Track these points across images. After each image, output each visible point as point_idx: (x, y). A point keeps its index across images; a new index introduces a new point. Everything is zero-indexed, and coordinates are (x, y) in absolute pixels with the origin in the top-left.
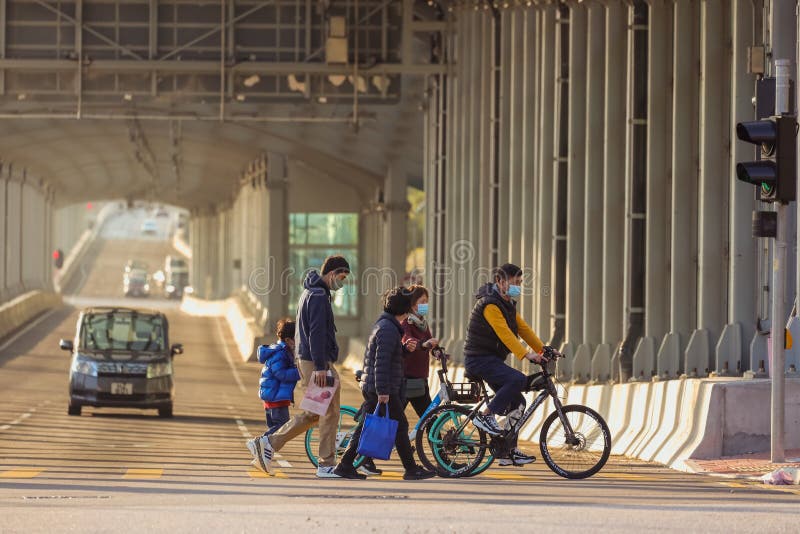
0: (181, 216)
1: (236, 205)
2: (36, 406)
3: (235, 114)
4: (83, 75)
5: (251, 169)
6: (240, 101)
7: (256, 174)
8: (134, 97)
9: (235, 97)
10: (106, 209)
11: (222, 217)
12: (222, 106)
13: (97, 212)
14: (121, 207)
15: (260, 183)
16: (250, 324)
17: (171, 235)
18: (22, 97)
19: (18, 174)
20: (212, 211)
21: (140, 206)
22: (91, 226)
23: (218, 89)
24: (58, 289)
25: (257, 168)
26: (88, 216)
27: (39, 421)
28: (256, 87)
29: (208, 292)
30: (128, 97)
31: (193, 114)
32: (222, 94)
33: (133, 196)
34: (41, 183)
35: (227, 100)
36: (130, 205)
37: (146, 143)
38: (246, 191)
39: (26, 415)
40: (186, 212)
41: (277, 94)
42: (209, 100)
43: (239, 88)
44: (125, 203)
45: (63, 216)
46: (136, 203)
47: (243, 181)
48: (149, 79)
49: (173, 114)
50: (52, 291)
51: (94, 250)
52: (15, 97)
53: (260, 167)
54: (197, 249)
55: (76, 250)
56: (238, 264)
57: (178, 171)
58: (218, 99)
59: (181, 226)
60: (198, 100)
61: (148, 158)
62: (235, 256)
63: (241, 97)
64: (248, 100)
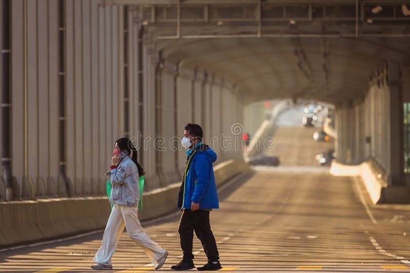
0: (329, 110)
1: (366, 101)
2: (233, 232)
3: (366, 32)
4: (262, 8)
5: (376, 74)
6: (369, 24)
7: (380, 77)
8: (297, 22)
9: (365, 21)
10: (278, 107)
11: (357, 109)
12: (357, 28)
13: (272, 108)
14: (288, 103)
15: (383, 83)
16: (378, 179)
17: (323, 123)
18: (220, 23)
19: (218, 80)
20: (350, 105)
21: (301, 103)
22: (269, 117)
23: (354, 16)
24: (247, 160)
25: (381, 73)
26: (267, 112)
27: (237, 241)
28: (380, 13)
29: (349, 160)
30: (293, 22)
31: (337, 33)
32: (357, 19)
33: (298, 96)
34: (234, 86)
35: (360, 23)
36: (295, 102)
37: (305, 58)
38: (373, 90)
39: (226, 238)
40: (332, 107)
41: (394, 18)
42: (347, 23)
43: (369, 14)
44: (291, 101)
45: (249, 111)
46: (299, 101)
47: (370, 83)
48: (307, 9)
49: (323, 33)
50: (242, 160)
51: (270, 133)
52: (215, 23)
53: (383, 72)
54: (341, 131)
55: (259, 134)
56: (369, 140)
57: (327, 76)
58: (353, 23)
59: (329, 116)
60: (339, 23)
61: (306, 68)
62: (367, 134)
63: (370, 21)
64: (374, 22)
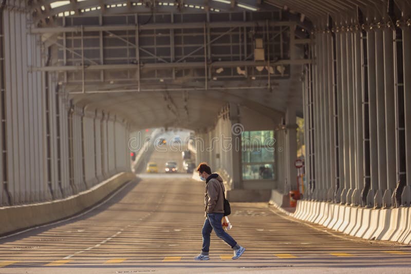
0: (191, 134)
1: (216, 128)
2: (124, 228)
3: (212, 87)
4: (140, 71)
5: (222, 111)
6: (215, 80)
7: (225, 113)
8: (164, 80)
9: (212, 78)
10: (155, 132)
11: (210, 133)
12: (206, 82)
13: (151, 134)
14: (162, 130)
15: (227, 118)
18: (112, 82)
19: (112, 117)
20: (205, 131)
21: (171, 130)
23: (204, 75)
24: (133, 170)
25: (225, 110)
26: (147, 135)
27: (126, 235)
28: (222, 73)
30: (162, 80)
31: (193, 87)
32: (206, 77)
33: (168, 126)
34: (124, 121)
35: (208, 80)
36: (166, 130)
37: (172, 101)
38: (220, 121)
39: (119, 233)
40: (193, 132)
41: (232, 76)
42: (199, 80)
43: (214, 74)
44: (164, 129)
46: (169, 128)
47: (219, 116)
48: (171, 72)
49: (184, 87)
50: (130, 172)
51: (150, 151)
52: (109, 82)
53: (227, 110)
55: (142, 151)
56: (218, 156)
57: (188, 113)
58: (203, 80)
60: (195, 80)
61: (173, 107)
62: (217, 152)
63: (215, 79)
64: (218, 79)
